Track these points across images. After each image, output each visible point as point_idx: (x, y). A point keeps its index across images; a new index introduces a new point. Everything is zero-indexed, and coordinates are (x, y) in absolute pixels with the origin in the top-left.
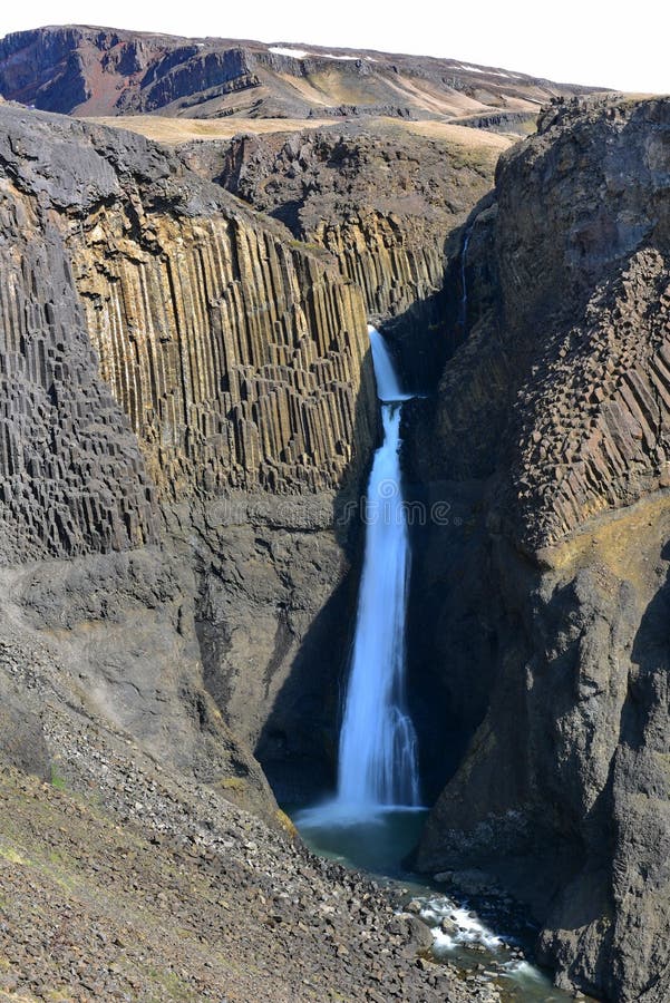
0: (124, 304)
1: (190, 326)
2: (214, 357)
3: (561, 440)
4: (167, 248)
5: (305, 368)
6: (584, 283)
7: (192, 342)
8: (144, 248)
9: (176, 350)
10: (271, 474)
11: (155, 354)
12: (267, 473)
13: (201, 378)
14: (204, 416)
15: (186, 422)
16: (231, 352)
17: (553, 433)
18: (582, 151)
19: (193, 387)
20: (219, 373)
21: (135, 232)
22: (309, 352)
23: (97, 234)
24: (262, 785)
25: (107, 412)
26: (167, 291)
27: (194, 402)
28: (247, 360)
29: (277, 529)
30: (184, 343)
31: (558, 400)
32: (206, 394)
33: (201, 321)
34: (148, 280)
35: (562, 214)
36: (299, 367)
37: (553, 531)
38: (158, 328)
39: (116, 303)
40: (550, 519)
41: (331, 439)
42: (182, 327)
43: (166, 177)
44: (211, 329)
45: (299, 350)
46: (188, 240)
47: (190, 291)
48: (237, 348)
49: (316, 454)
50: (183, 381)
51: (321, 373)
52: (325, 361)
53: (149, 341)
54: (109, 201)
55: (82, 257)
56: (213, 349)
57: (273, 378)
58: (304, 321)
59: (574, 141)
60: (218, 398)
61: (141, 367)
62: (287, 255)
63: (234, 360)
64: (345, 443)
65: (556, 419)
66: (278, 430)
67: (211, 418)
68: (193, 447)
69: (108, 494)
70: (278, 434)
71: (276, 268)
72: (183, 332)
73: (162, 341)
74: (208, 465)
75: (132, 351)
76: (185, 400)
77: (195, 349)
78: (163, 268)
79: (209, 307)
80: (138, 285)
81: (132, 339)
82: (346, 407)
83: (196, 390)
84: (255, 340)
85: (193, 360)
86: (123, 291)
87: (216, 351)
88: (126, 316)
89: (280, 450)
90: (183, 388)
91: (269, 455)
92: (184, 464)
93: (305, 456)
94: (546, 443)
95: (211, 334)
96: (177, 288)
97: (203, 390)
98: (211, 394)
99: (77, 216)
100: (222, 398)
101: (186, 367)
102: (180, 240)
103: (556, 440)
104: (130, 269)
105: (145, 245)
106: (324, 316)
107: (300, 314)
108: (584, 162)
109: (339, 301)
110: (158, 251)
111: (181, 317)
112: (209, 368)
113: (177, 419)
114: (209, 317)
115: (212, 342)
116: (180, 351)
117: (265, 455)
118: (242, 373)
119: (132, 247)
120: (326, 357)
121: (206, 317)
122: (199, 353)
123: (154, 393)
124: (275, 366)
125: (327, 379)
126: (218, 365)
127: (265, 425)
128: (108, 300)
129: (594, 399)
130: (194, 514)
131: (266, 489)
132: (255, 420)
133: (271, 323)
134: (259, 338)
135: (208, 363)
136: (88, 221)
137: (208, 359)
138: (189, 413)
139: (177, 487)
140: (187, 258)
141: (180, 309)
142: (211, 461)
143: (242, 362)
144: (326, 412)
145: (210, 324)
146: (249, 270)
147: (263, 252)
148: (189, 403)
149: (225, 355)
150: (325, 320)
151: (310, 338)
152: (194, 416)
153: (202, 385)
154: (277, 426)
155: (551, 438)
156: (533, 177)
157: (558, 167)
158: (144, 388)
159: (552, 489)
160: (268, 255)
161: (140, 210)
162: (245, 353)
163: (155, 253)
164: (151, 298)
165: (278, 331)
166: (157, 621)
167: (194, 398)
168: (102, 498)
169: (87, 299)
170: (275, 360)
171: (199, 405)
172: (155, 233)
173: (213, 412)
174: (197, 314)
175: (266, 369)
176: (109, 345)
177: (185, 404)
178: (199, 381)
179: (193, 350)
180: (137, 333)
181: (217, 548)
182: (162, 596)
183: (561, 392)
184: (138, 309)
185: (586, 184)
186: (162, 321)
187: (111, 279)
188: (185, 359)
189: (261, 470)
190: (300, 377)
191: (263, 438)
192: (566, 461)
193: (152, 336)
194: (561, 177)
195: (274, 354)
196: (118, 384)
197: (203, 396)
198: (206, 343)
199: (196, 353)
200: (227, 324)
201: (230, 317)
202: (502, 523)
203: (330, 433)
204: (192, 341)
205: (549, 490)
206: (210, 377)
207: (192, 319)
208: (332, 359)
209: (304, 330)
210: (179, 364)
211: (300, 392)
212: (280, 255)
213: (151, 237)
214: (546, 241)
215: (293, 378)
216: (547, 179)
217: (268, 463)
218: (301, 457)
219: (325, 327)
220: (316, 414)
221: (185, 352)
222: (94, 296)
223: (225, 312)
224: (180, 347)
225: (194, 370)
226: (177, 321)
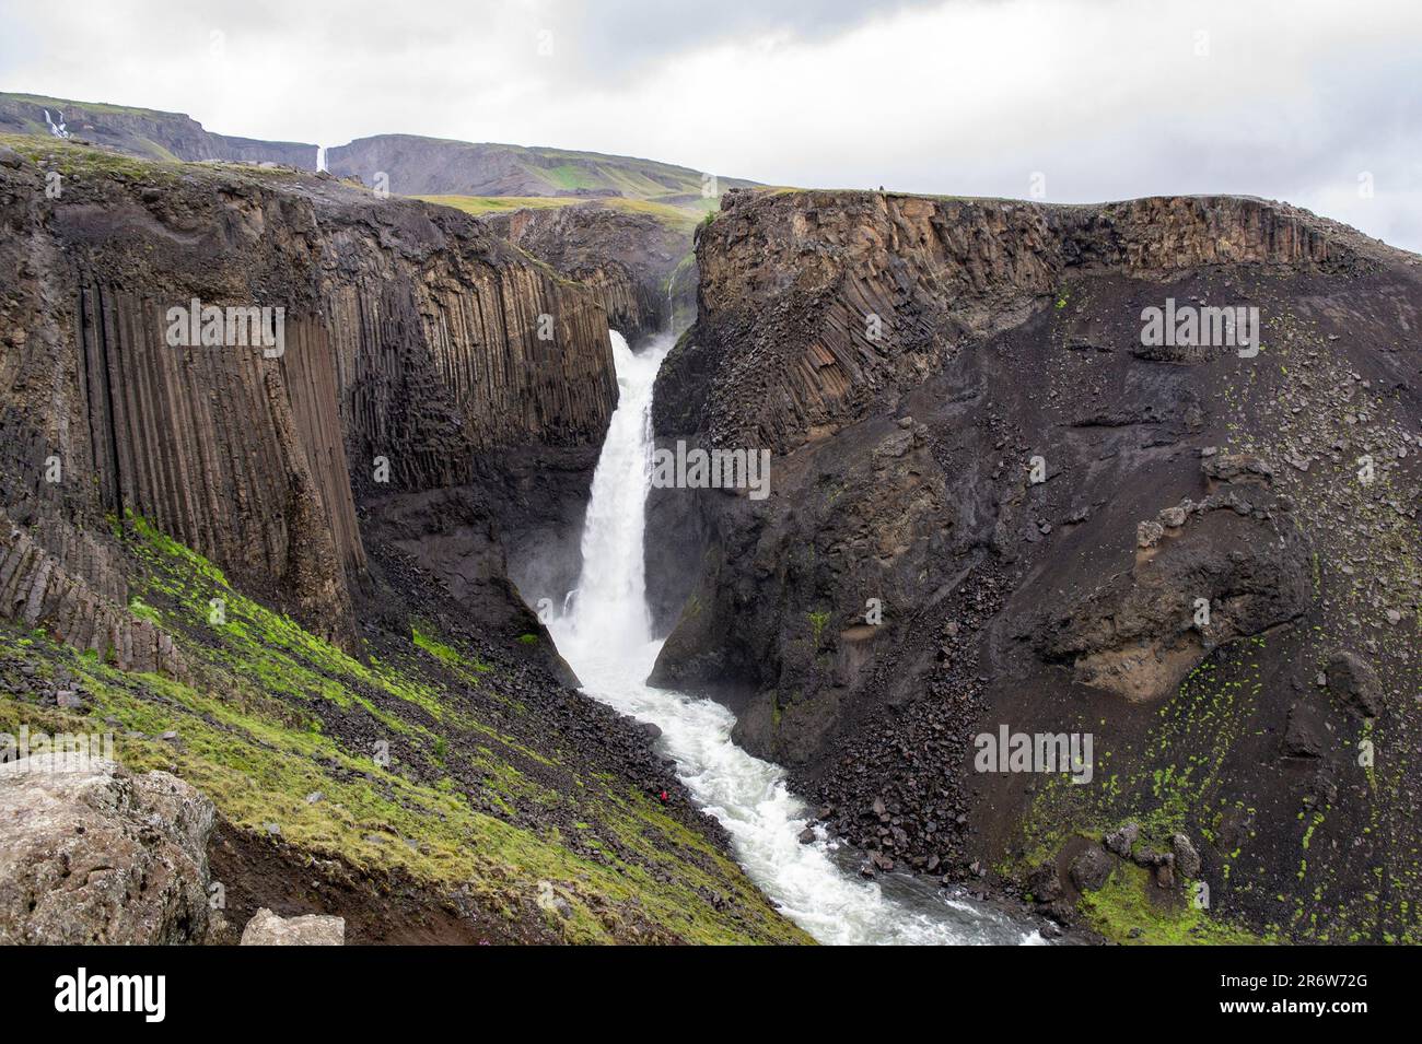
0: (449, 322)
1: (492, 336)
4: (478, 284)
6: (755, 309)
7: (494, 347)
8: (462, 284)
9: (483, 352)
11: (469, 354)
15: (490, 399)
18: (753, 224)
21: (456, 273)
23: (431, 276)
25: (440, 394)
26: (477, 312)
28: (530, 358)
29: (552, 469)
30: (489, 348)
33: (500, 332)
34: (465, 305)
35: (738, 264)
38: (471, 337)
39: (443, 321)
42: (488, 337)
43: (477, 237)
44: (506, 338)
46: (490, 278)
47: (492, 312)
51: (580, 367)
53: (465, 346)
54: (438, 253)
55: (421, 290)
57: (548, 370)
58: (568, 332)
59: (747, 218)
61: (460, 364)
62: (557, 289)
63: (522, 358)
67: (507, 397)
68: (495, 416)
69: (442, 449)
70: (551, 407)
71: (549, 297)
72: (488, 340)
73: (474, 345)
74: (506, 428)
75: (454, 353)
76: (489, 385)
77: (496, 351)
78: (474, 297)
80: (458, 309)
81: (454, 344)
83: (497, 378)
85: (495, 358)
86: (448, 314)
88: (450, 329)
90: (488, 378)
91: (546, 421)
92: (489, 427)
93: (570, 422)
96: (484, 310)
97: (501, 378)
99: (418, 263)
101: (490, 363)
102: (486, 279)
104: (452, 298)
105: (463, 282)
106: (581, 329)
107: (566, 327)
108: (753, 231)
109: (592, 320)
110: (470, 286)
111: (486, 330)
113: (485, 397)
116: (486, 353)
118: (528, 366)
119: (455, 284)
120: (583, 356)
122: (499, 354)
123: (469, 380)
124: (549, 362)
125: (584, 371)
127: (543, 401)
128: (438, 318)
129: (764, 385)
130: (497, 461)
131: (545, 443)
136: (425, 267)
139: (485, 442)
140: (490, 289)
141: (486, 325)
143: (527, 359)
145: (506, 334)
146: (531, 299)
147: (540, 286)
150: (582, 332)
151: (572, 344)
156: (720, 240)
157: (738, 234)
158: (462, 377)
160: (544, 287)
161: (459, 259)
162: (529, 353)
163: (468, 288)
164: (467, 317)
166: (476, 533)
168: (438, 451)
169: (424, 318)
172: (470, 274)
174: (497, 328)
176: (439, 348)
179: (494, 352)
180: (457, 340)
184: (458, 324)
185: (756, 245)
186: (474, 333)
187: (440, 306)
188: (489, 358)
193: (467, 342)
194: (738, 240)
195: (548, 354)
196: (444, 374)
199: (496, 354)
200: (517, 334)
201: (519, 329)
204: (494, 345)
207: (494, 332)
210: (485, 361)
212: (553, 289)
213: (467, 277)
214: (729, 282)
216: (729, 241)
221: (490, 353)
222: (429, 316)
224: (486, 349)
225: (495, 365)
226: (484, 332)
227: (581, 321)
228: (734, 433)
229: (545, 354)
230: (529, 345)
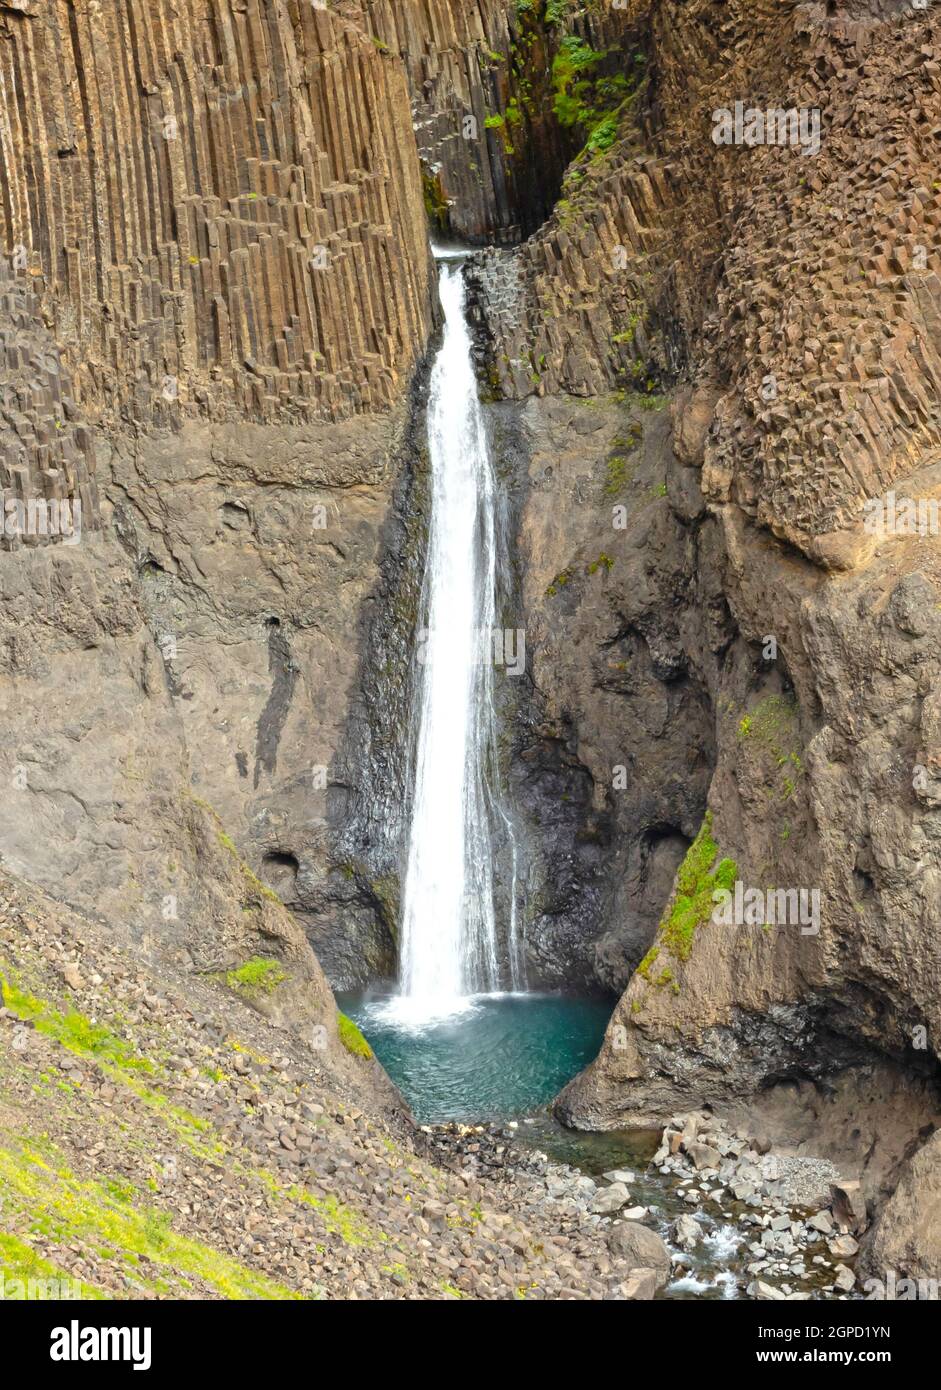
1: (109, 128)
2: (149, 180)
3: (841, 340)
5: (311, 200)
7: (112, 156)
9: (84, 170)
10: (254, 389)
11: (48, 178)
12: (246, 387)
13: (128, 219)
14: (133, 288)
15: (100, 298)
16: (180, 173)
17: (826, 327)
19: (113, 235)
20: (157, 210)
22: (317, 174)
24: (310, 971)
26: (70, 66)
27: (114, 261)
28: (207, 186)
29: (267, 484)
30: (99, 159)
31: (826, 267)
32: (134, 247)
33: (128, 117)
34: (37, 47)
36: (301, 199)
37: (841, 502)
38: (54, 132)
40: (837, 481)
41: (358, 325)
42: (96, 130)
44: (145, 133)
45: (300, 169)
47: (109, 66)
48: (190, 164)
49: (333, 351)
50: (96, 225)
51: (338, 210)
52: (347, 187)
53: (39, 155)
56: (148, 169)
57: (254, 219)
58: (307, 117)
60: (156, 253)
63: (184, 186)
64: (384, 334)
65: (826, 300)
66: (264, 311)
67: (145, 290)
68: (113, 343)
70: (263, 316)
71: (259, 24)
72: (97, 138)
73: (61, 154)
74: (140, 374)
76: (98, 258)
77: (118, 168)
78: (63, 24)
79: (143, 93)
82: (385, 270)
83: (119, 240)
84: (220, 151)
85: (114, 188)
87: (154, 171)
89: (267, 345)
90: (96, 237)
91: (248, 355)
92: (98, 373)
93: (314, 355)
94: (815, 344)
95: (145, 142)
96: (88, 60)
97: (130, 239)
98: (144, 247)
100: (164, 254)
101: (102, 201)
103: (833, 340)
106: (343, 109)
107: (303, 104)
109: (370, 85)
111: (93, 110)
112: (140, 201)
113: (86, 291)
114: (143, 111)
115: (147, 156)
116: (92, 172)
117: (241, 355)
118: (200, 209)
120: (347, 181)
121: (137, 111)
122: (124, 174)
123: (46, 246)
124: (254, 196)
125: (349, 220)
126: (156, 196)
127: (242, 302)
130: (117, 462)
131: (246, 414)
132: (225, 295)
133: (250, 122)
134: (228, 147)
135: (140, 192)
137: (139, 183)
138: (105, 282)
140: (105, 9)
141: (91, 97)
142: (145, 366)
143: (199, 191)
144: (350, 277)
145: (144, 123)
148: (107, 265)
149: (170, 179)
150: (344, 118)
151: (318, 147)
152: (116, 287)
153: (128, 231)
154: (263, 303)
155: (824, 336)
159: (837, 428)
162: (205, 174)
164: (43, 79)
165: (262, 136)
166: (105, 671)
167: (114, 254)
170: (258, 186)
171: (124, 268)
173: (146, 278)
174: (121, 106)
175: (242, 204)
177: (99, 266)
178: (124, 225)
179: (113, 170)
181: (157, 521)
182: (111, 626)
183: (829, 253)
186: (61, 120)
188: (101, 186)
189: (236, 383)
190: (302, 216)
191: (238, 325)
192: (855, 376)
193: (44, 147)
195: (255, 177)
197: (130, 250)
198: (137, 157)
199: (118, 174)
200: (173, 123)
201: (178, 110)
202: (733, 484)
203: (357, 315)
204: (113, 152)
205: (828, 428)
206: (142, 218)
207: (113, 114)
208: (360, 183)
209: (307, 135)
210: (89, 195)
211: (303, 242)
212: (266, 3)
215: (291, 220)
217: (249, 368)
218: (306, 357)
219: (345, 129)
220: (332, 281)
221: (100, 173)
223: (171, 103)
224: (92, 165)
225: (115, 205)
226: (87, 119)
227: (340, 90)
228: (822, 397)
229: (246, 176)
230: (203, 153)
